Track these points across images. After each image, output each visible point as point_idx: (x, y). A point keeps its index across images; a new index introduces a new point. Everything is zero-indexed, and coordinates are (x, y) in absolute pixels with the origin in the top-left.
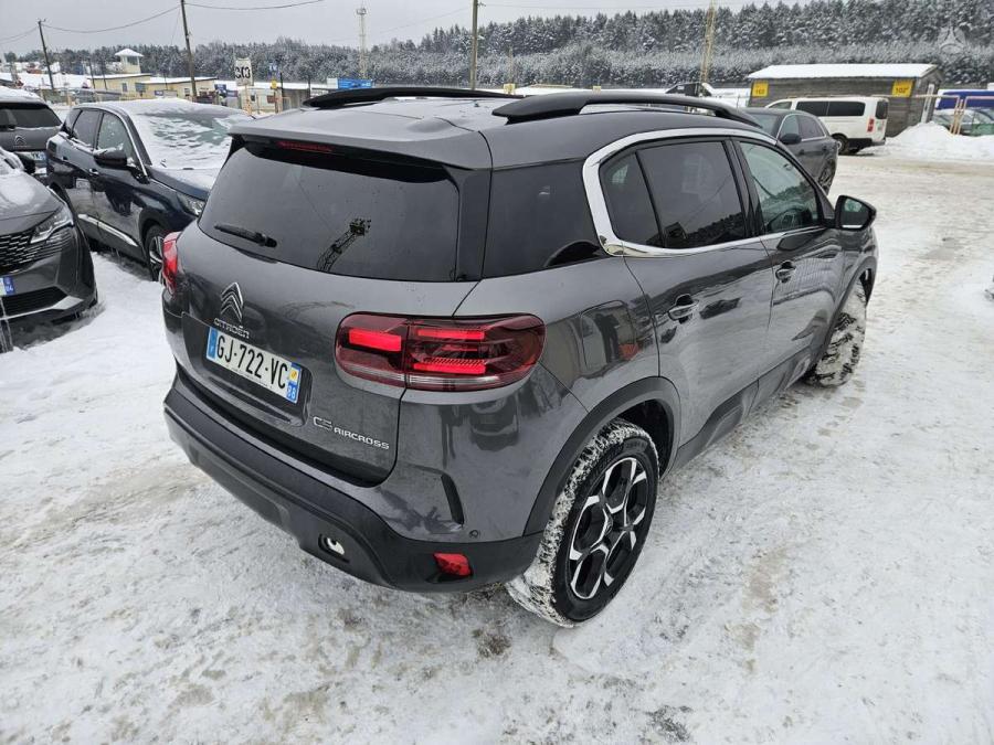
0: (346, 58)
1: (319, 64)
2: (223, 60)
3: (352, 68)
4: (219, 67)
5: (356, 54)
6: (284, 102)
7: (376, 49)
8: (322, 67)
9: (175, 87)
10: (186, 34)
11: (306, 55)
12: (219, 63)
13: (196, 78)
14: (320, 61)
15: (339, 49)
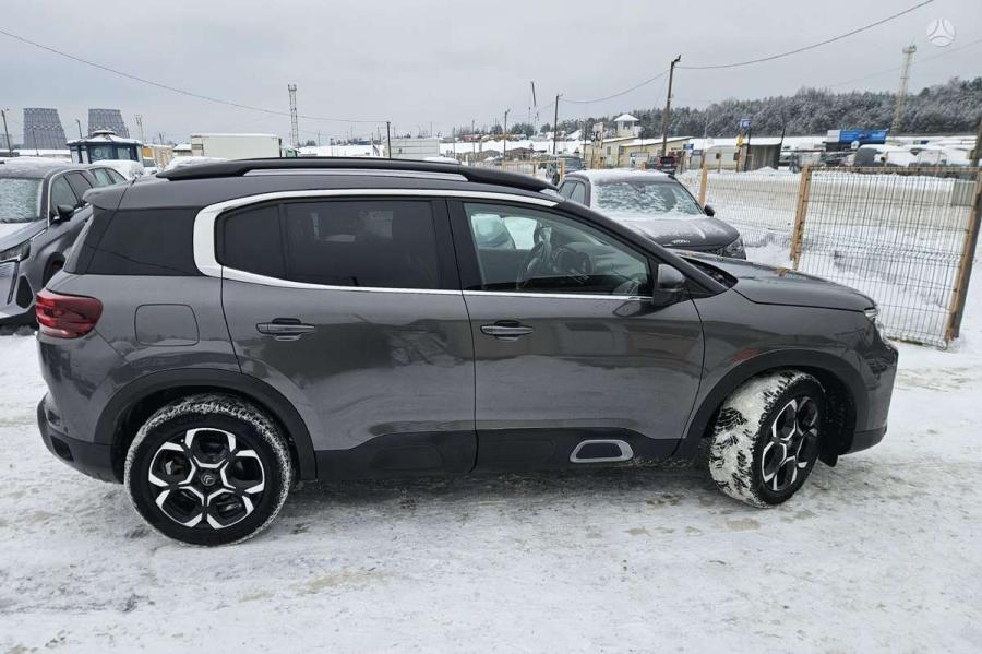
0: (880, 105)
1: (843, 114)
2: (731, 118)
3: (884, 117)
4: (726, 124)
5: (893, 99)
6: (748, 159)
7: (926, 92)
8: (845, 117)
9: (649, 149)
10: (669, 97)
11: (829, 104)
12: (725, 122)
13: (668, 140)
14: (846, 110)
15: (873, 95)
